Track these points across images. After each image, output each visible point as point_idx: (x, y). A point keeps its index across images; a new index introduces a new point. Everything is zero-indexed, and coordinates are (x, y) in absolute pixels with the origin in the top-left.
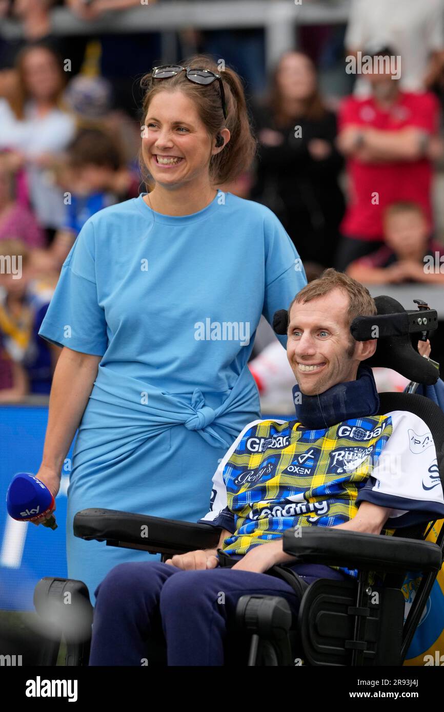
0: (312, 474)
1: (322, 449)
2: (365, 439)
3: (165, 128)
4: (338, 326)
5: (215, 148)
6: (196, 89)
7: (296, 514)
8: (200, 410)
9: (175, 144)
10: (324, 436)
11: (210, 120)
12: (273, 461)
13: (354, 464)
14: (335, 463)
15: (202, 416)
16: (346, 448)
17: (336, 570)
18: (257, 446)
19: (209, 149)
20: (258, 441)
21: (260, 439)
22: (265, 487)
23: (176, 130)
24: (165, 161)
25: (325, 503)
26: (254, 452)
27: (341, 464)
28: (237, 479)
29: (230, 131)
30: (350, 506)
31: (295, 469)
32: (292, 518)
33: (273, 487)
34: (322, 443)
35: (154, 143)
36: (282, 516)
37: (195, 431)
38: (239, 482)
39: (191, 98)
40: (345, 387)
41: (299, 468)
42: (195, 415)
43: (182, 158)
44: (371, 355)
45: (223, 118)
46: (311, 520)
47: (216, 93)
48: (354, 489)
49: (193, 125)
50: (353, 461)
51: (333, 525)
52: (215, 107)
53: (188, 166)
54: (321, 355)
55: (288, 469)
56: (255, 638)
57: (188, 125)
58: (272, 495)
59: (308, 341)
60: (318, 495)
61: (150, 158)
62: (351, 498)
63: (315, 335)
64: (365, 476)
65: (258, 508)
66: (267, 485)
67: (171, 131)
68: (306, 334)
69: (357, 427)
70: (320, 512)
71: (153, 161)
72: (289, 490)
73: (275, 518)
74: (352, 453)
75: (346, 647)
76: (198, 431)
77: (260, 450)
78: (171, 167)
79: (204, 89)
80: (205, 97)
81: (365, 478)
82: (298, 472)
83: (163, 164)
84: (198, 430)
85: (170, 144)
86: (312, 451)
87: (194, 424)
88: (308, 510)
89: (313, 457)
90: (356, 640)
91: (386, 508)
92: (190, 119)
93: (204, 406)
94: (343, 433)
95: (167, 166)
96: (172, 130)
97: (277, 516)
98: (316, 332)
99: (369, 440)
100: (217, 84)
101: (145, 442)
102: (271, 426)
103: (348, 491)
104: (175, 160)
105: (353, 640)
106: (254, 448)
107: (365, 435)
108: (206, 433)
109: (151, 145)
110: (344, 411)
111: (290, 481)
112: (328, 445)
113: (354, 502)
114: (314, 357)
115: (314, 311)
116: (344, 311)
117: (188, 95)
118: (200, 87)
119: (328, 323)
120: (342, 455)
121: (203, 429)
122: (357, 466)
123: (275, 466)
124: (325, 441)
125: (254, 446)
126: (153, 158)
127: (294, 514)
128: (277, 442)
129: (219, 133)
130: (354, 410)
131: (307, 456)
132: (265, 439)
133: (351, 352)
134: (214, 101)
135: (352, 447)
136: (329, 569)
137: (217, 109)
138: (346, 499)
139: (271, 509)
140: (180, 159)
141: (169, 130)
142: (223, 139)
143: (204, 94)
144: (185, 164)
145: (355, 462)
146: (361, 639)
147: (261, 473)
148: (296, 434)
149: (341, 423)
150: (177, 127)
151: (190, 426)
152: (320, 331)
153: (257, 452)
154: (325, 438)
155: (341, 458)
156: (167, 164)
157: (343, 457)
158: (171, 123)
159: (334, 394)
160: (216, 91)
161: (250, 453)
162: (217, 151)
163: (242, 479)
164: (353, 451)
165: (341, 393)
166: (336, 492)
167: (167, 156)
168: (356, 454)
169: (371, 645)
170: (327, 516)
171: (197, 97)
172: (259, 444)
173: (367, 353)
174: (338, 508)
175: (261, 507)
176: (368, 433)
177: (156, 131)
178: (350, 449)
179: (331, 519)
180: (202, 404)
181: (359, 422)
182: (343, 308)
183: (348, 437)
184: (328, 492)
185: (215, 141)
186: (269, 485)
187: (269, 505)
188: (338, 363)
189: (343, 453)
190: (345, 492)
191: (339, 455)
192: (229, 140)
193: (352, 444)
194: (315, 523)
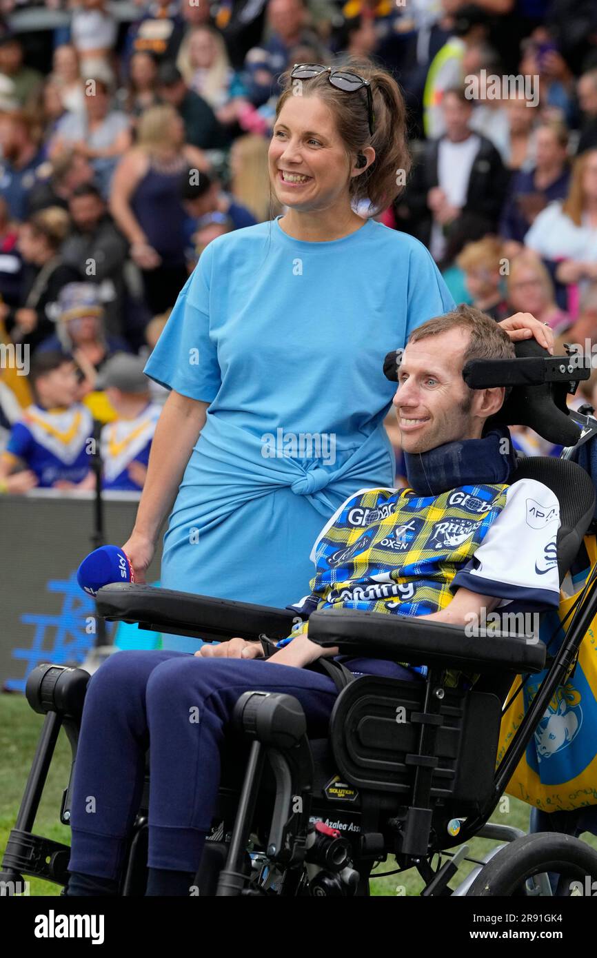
0: (408, 549)
1: (427, 520)
2: (479, 510)
3: (294, 139)
4: (449, 373)
5: (356, 169)
6: (337, 95)
7: (376, 598)
8: (311, 472)
9: (304, 160)
10: (431, 505)
11: (349, 133)
12: (369, 534)
13: (456, 540)
14: (436, 536)
15: (312, 478)
16: (452, 518)
17: (404, 667)
18: (360, 518)
19: (348, 170)
20: (362, 513)
21: (364, 510)
22: (352, 564)
23: (308, 143)
24: (291, 178)
25: (411, 585)
26: (356, 526)
27: (441, 538)
28: (331, 557)
29: (376, 151)
30: (442, 592)
31: (389, 543)
32: (368, 603)
33: (362, 564)
34: (427, 513)
35: (280, 156)
36: (359, 599)
37: (302, 495)
38: (333, 561)
39: (328, 105)
40: (461, 446)
41: (394, 542)
42: (303, 476)
43: (311, 178)
44: (495, 411)
45: (368, 135)
46: (390, 605)
47: (362, 103)
48: (452, 570)
49: (329, 139)
50: (457, 535)
51: (417, 614)
52: (358, 120)
53: (317, 187)
54: (424, 408)
55: (382, 543)
56: (256, 745)
57: (323, 138)
58: (358, 574)
59: (409, 389)
60: (407, 575)
61: (275, 174)
62: (448, 581)
63: (423, 383)
64: (465, 555)
65: (337, 588)
66: (355, 561)
67: (301, 143)
68: (410, 380)
69: (472, 496)
70: (404, 597)
71: (278, 177)
72: (378, 569)
73: (350, 602)
74: (457, 526)
75: (407, 763)
76: (307, 497)
77: (363, 524)
78: (296, 186)
79: (348, 97)
80: (347, 106)
81: (466, 558)
82: (392, 547)
83: (288, 181)
84: (307, 495)
85: (298, 159)
86: (414, 522)
87: (301, 488)
88: (391, 594)
89: (414, 529)
90: (422, 754)
91: (486, 596)
92: (325, 130)
93: (316, 468)
94: (455, 500)
95: (292, 185)
96: (303, 142)
97: (353, 599)
98: (424, 379)
99: (482, 513)
100: (364, 91)
101: (242, 506)
102: (379, 495)
103: (443, 572)
104: (303, 178)
105: (418, 754)
106: (357, 521)
107: (480, 505)
108: (315, 500)
109: (277, 159)
110: (457, 473)
111: (382, 557)
112: (434, 514)
113: (448, 586)
114: (416, 410)
115: (422, 352)
116: (459, 355)
117: (326, 101)
118: (341, 93)
119: (436, 369)
120: (445, 528)
121: (313, 495)
122: (460, 542)
123: (370, 540)
124: (431, 510)
125: (357, 518)
126: (279, 174)
127: (374, 597)
128: (384, 513)
129: (360, 151)
130: (471, 475)
131: (406, 527)
132: (371, 510)
133: (466, 407)
134: (358, 113)
135: (458, 519)
136: (395, 665)
137: (361, 123)
138: (438, 582)
139: (351, 590)
140: (308, 178)
141: (299, 141)
142: (365, 159)
143: (345, 103)
144: (314, 184)
145: (458, 537)
146: (431, 753)
147: (355, 548)
148: (403, 501)
149: (454, 490)
150: (308, 138)
151: (296, 489)
152: (427, 378)
153: (360, 526)
154: (432, 507)
155: (443, 531)
156: (292, 182)
157: (445, 530)
158: (302, 134)
159: (446, 452)
160: (362, 100)
161: (351, 526)
162: (357, 172)
163: (337, 557)
164: (459, 524)
165: (455, 452)
166: (429, 573)
167: (293, 173)
168: (462, 528)
169: (445, 761)
170: (411, 602)
171: (335, 105)
172: (363, 516)
173: (489, 408)
174: (426, 593)
175: (341, 587)
176: (484, 504)
177: (284, 141)
178: (456, 520)
179: (414, 606)
180: (314, 465)
181: (476, 491)
182: (458, 352)
183: (459, 506)
184: (418, 572)
185: (355, 162)
186: (358, 561)
187: (349, 586)
188: (446, 419)
189: (447, 524)
190: (439, 573)
191: (443, 526)
192: (373, 161)
193: (461, 514)
194: (394, 610)
